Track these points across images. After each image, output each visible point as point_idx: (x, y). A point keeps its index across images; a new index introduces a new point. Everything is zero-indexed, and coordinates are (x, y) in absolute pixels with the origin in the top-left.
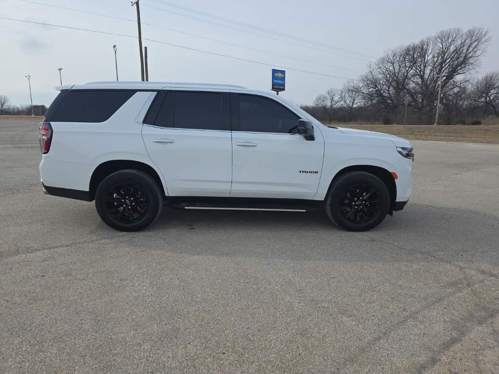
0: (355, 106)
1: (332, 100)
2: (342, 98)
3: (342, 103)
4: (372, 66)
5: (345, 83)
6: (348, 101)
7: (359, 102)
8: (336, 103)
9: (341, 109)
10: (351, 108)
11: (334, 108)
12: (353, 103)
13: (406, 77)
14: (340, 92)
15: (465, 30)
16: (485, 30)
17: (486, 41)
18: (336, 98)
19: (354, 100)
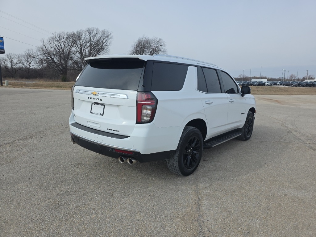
0: (31, 68)
1: (12, 62)
2: (20, 61)
3: (20, 65)
4: (44, 42)
5: (26, 51)
6: (25, 64)
7: (34, 65)
8: (16, 64)
9: (20, 69)
10: (29, 69)
11: (15, 69)
12: (29, 66)
13: (70, 52)
14: (17, 57)
15: (101, 30)
16: (110, 32)
17: (111, 38)
18: (15, 61)
19: (30, 63)
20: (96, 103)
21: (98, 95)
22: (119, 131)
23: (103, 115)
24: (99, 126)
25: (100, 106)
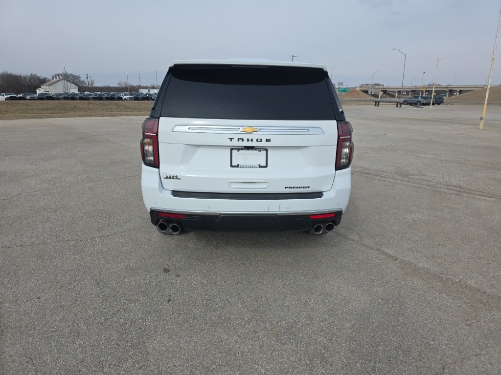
20: (239, 149)
21: (259, 133)
22: (309, 187)
23: (266, 166)
24: (265, 186)
25: (257, 152)
